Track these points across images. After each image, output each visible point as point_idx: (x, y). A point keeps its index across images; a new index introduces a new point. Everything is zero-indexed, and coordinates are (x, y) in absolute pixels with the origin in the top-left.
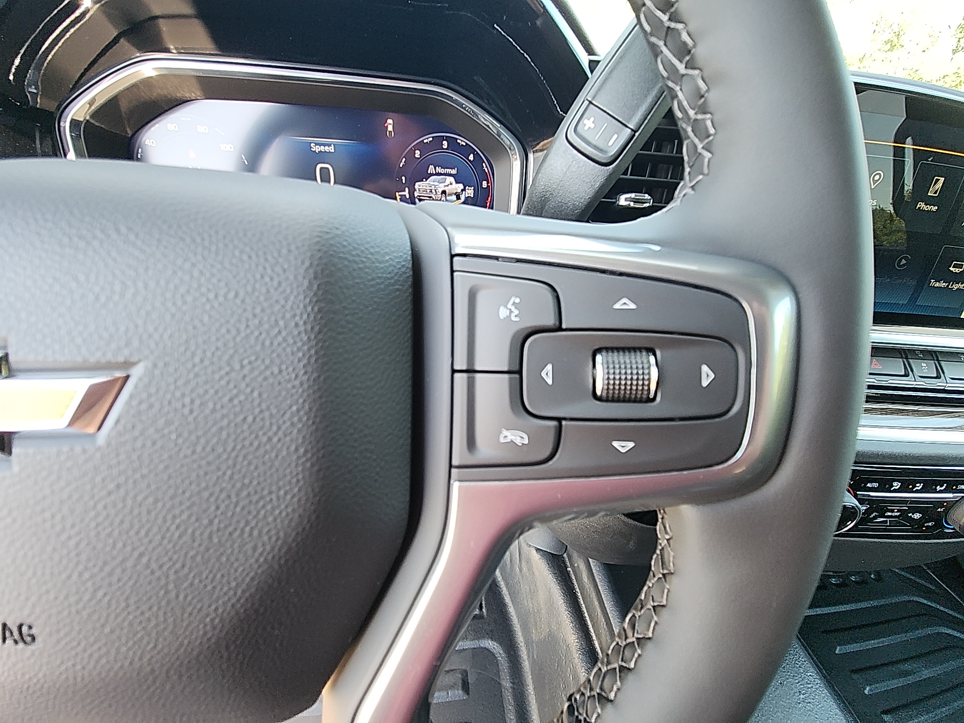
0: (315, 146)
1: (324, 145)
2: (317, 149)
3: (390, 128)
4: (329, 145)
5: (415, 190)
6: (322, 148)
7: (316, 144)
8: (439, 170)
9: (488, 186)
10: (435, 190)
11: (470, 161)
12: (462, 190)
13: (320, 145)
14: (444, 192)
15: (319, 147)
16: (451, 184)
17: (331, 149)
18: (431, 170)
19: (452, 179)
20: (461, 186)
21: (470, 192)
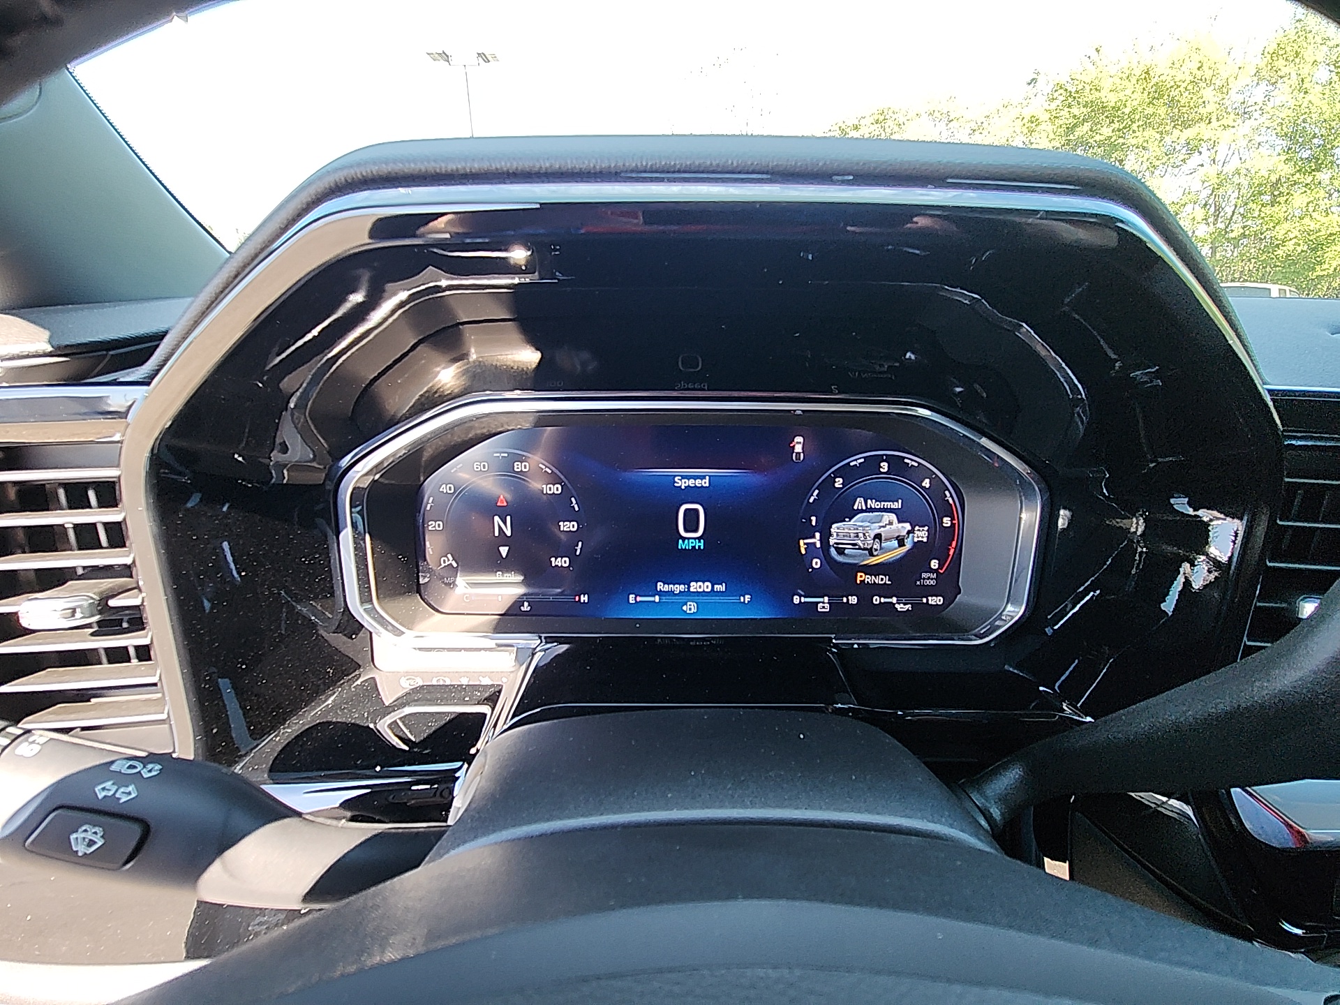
0: (681, 480)
1: (695, 478)
2: (683, 484)
3: (798, 448)
4: (703, 477)
5: (831, 535)
6: (691, 483)
7: (683, 477)
8: (872, 504)
9: (953, 525)
10: (864, 534)
11: (924, 488)
12: (909, 532)
13: (689, 477)
14: (878, 536)
15: (686, 480)
16: (891, 523)
17: (705, 483)
18: (859, 504)
19: (893, 517)
20: (908, 526)
21: (920, 534)
